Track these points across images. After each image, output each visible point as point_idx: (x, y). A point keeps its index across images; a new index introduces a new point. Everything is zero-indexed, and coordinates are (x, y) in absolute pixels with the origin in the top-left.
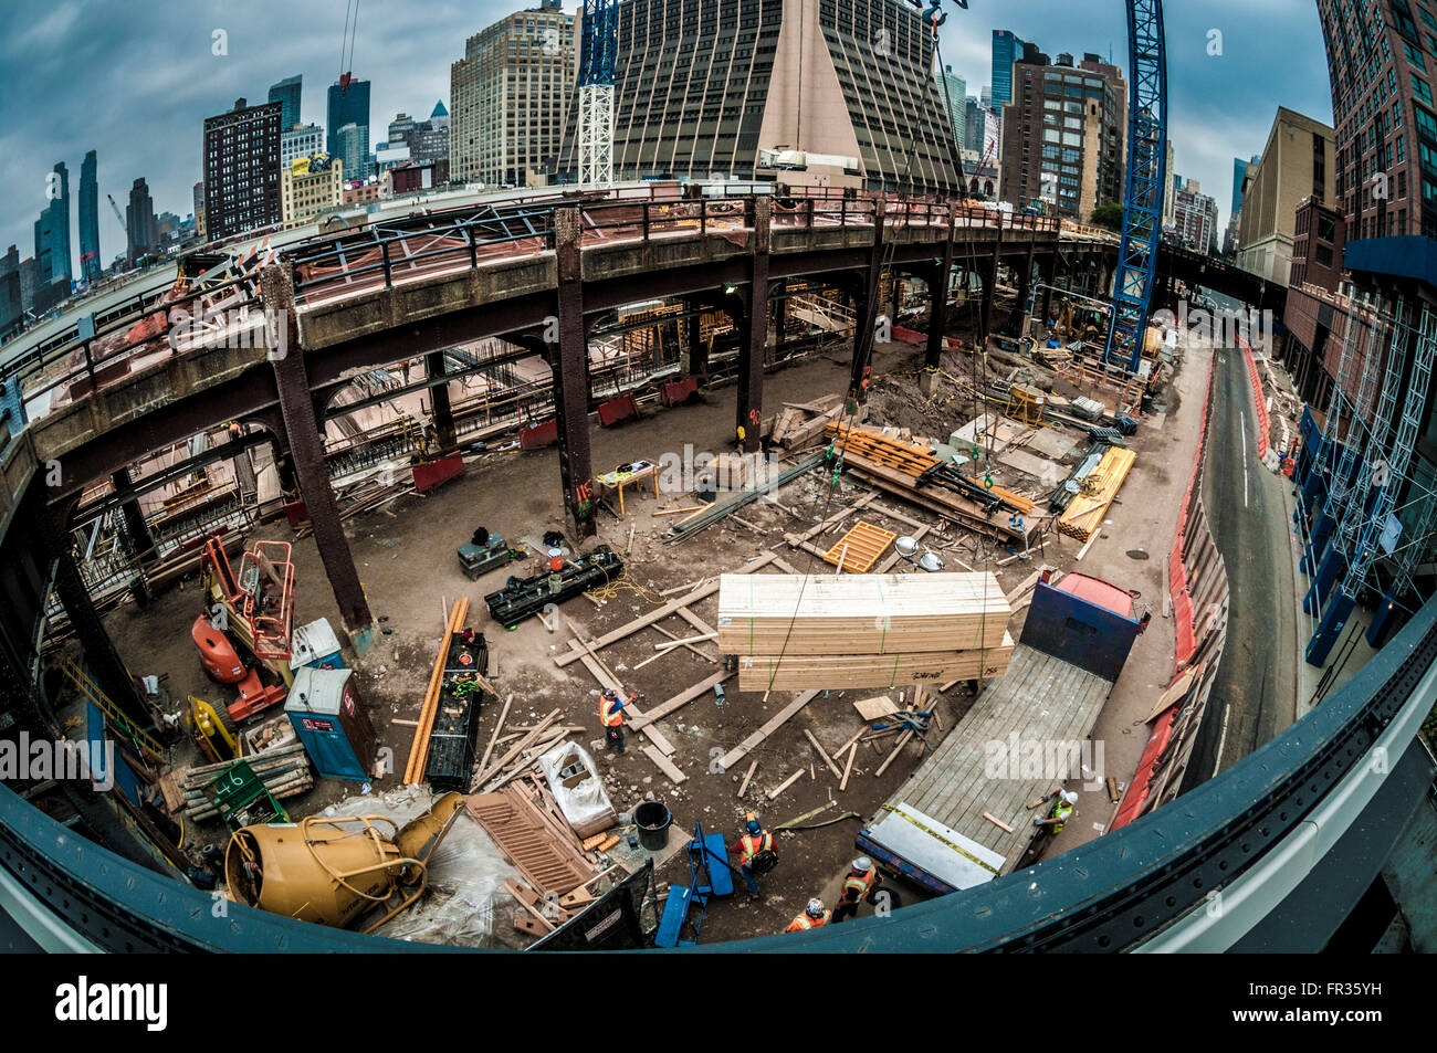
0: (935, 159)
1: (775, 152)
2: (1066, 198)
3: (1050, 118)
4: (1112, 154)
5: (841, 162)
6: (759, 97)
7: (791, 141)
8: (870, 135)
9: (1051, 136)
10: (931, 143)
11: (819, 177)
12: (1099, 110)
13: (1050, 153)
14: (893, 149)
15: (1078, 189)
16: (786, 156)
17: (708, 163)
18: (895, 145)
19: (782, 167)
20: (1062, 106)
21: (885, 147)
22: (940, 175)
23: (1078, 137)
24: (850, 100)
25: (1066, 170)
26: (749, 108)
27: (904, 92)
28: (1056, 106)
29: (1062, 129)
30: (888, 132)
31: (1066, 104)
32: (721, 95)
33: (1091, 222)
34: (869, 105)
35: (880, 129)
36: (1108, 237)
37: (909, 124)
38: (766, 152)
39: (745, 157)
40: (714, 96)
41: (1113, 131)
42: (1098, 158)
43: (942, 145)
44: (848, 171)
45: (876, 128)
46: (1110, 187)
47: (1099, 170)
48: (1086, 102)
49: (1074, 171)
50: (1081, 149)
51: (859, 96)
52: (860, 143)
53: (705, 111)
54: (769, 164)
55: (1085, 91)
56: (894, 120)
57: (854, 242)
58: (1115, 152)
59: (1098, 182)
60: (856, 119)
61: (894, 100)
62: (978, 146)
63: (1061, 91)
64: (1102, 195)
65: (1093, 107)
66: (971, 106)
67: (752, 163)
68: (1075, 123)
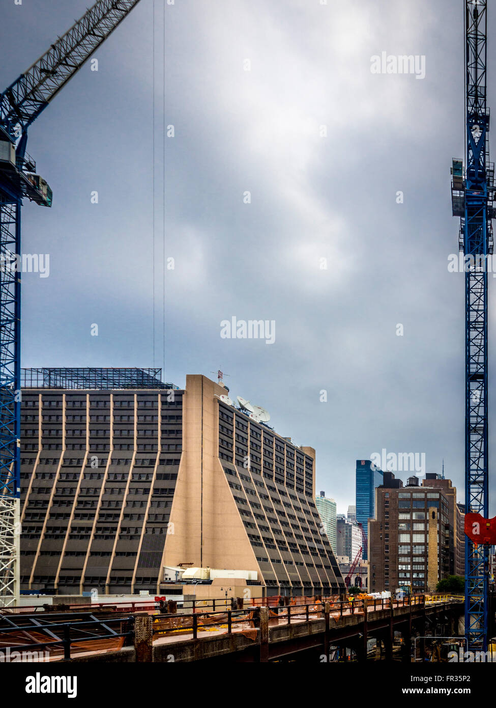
0: (319, 566)
1: (179, 569)
2: (418, 579)
3: (403, 526)
4: (447, 543)
5: (243, 575)
6: (160, 521)
7: (195, 558)
8: (267, 552)
9: (405, 538)
10: (315, 554)
11: (225, 588)
12: (437, 515)
13: (404, 550)
14: (285, 562)
15: (426, 572)
16: (190, 573)
17: (105, 578)
18: (287, 559)
19: (189, 582)
20: (411, 516)
21: (279, 561)
22: (323, 577)
23: (423, 536)
24: (248, 524)
25: (416, 560)
26: (151, 530)
27: (292, 517)
28: (407, 517)
29: (411, 532)
30: (281, 549)
31: (414, 514)
32: (118, 515)
33: (437, 591)
34: (264, 528)
35: (274, 547)
36: (452, 598)
37: (297, 541)
38: (170, 569)
39: (148, 573)
40: (109, 515)
41: (447, 527)
42: (438, 547)
43: (323, 556)
44: (250, 582)
45: (271, 547)
46: (447, 565)
47: (439, 556)
48: (428, 510)
49: (422, 560)
50: (425, 544)
51: (255, 521)
52: (259, 559)
53: (98, 529)
54: (173, 579)
55: (428, 502)
56: (286, 539)
57: (315, 631)
58: (449, 541)
59: (439, 564)
60: (254, 540)
61: (285, 524)
62: (348, 552)
63: (410, 505)
64: (442, 572)
65: (434, 513)
66: (341, 522)
67: (156, 579)
68: (421, 527)
